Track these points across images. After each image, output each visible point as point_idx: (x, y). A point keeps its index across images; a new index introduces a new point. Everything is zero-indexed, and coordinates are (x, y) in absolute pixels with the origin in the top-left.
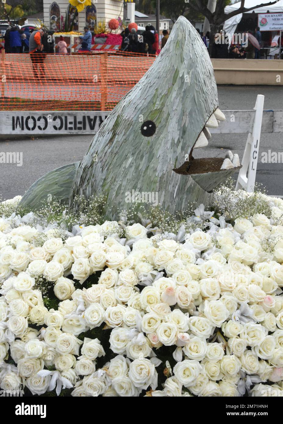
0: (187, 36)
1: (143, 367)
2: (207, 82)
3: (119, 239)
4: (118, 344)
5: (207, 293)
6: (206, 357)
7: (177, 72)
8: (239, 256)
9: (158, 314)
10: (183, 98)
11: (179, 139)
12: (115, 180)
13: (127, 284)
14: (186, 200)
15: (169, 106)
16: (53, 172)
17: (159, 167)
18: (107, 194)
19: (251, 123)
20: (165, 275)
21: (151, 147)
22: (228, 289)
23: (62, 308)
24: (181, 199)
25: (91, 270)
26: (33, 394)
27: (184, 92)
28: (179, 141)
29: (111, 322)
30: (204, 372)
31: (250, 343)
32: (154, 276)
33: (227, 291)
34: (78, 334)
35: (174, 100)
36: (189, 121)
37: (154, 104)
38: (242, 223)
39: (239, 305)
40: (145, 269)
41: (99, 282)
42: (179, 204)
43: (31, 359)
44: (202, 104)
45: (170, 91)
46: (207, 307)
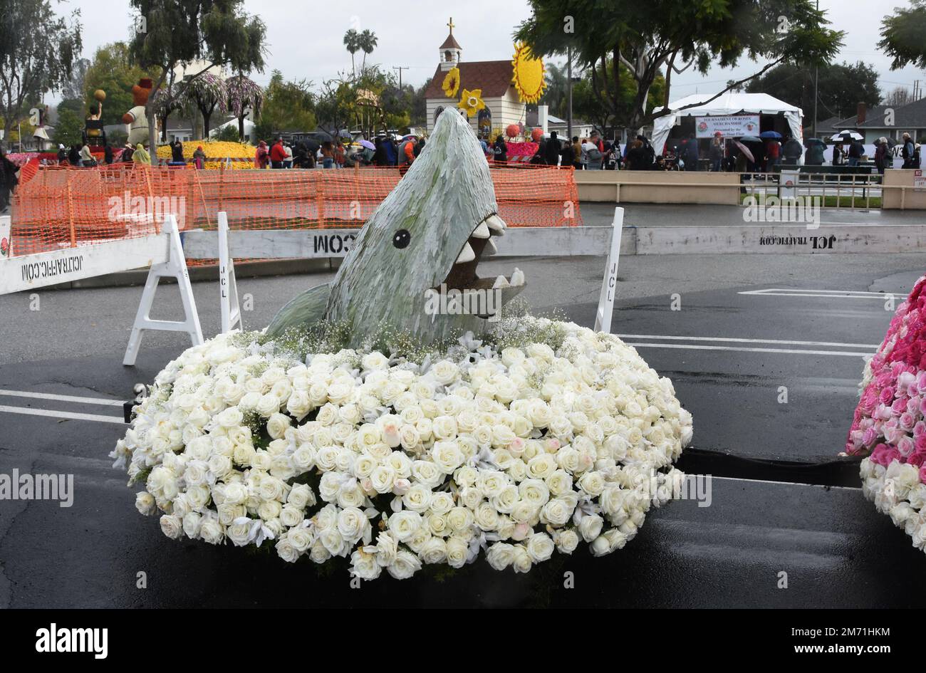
0: (452, 129)
1: (351, 517)
2: (476, 183)
3: (351, 370)
4: (328, 491)
5: (440, 433)
6: (430, 508)
7: (438, 171)
8: (489, 391)
9: (374, 457)
10: (444, 202)
11: (437, 252)
12: (361, 302)
13: (346, 421)
14: (448, 326)
15: (427, 212)
16: (303, 294)
17: (413, 285)
18: (353, 318)
19: (608, 242)
20: (393, 412)
21: (404, 261)
22: (466, 429)
23: (272, 448)
24: (442, 325)
25: (311, 405)
26: (236, 545)
27: (446, 194)
28: (437, 254)
29: (323, 465)
30: (426, 526)
31: (487, 494)
32: (380, 413)
33: (465, 431)
34: (287, 478)
35: (433, 204)
36: (451, 229)
37: (410, 209)
38: (511, 354)
39: (479, 448)
40: (371, 404)
41: (317, 418)
42: (439, 331)
43: (231, 504)
44: (468, 209)
45: (428, 193)
46: (436, 450)
